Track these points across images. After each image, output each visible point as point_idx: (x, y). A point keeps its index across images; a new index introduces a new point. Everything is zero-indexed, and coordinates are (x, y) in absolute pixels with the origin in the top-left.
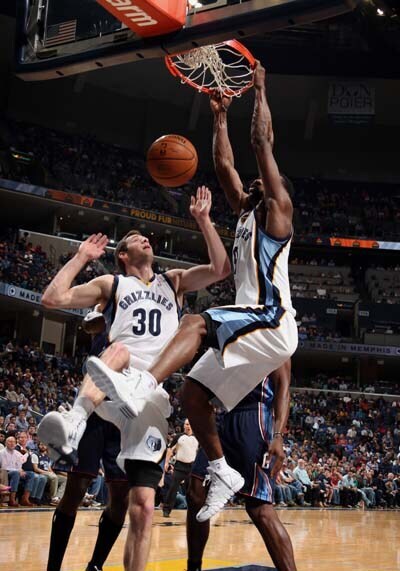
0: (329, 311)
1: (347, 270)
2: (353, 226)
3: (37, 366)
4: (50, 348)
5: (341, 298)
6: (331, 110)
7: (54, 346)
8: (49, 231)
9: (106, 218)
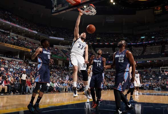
0: (109, 56)
1: (112, 48)
2: (112, 41)
3: (58, 69)
4: (60, 65)
5: (111, 53)
6: (107, 21)
7: (61, 65)
8: (59, 45)
9: (68, 42)
